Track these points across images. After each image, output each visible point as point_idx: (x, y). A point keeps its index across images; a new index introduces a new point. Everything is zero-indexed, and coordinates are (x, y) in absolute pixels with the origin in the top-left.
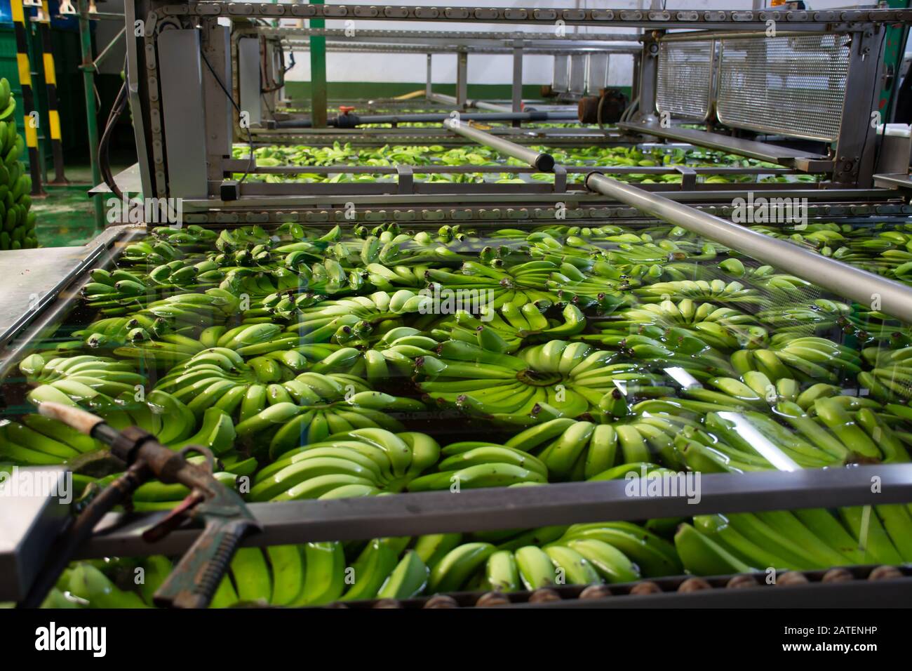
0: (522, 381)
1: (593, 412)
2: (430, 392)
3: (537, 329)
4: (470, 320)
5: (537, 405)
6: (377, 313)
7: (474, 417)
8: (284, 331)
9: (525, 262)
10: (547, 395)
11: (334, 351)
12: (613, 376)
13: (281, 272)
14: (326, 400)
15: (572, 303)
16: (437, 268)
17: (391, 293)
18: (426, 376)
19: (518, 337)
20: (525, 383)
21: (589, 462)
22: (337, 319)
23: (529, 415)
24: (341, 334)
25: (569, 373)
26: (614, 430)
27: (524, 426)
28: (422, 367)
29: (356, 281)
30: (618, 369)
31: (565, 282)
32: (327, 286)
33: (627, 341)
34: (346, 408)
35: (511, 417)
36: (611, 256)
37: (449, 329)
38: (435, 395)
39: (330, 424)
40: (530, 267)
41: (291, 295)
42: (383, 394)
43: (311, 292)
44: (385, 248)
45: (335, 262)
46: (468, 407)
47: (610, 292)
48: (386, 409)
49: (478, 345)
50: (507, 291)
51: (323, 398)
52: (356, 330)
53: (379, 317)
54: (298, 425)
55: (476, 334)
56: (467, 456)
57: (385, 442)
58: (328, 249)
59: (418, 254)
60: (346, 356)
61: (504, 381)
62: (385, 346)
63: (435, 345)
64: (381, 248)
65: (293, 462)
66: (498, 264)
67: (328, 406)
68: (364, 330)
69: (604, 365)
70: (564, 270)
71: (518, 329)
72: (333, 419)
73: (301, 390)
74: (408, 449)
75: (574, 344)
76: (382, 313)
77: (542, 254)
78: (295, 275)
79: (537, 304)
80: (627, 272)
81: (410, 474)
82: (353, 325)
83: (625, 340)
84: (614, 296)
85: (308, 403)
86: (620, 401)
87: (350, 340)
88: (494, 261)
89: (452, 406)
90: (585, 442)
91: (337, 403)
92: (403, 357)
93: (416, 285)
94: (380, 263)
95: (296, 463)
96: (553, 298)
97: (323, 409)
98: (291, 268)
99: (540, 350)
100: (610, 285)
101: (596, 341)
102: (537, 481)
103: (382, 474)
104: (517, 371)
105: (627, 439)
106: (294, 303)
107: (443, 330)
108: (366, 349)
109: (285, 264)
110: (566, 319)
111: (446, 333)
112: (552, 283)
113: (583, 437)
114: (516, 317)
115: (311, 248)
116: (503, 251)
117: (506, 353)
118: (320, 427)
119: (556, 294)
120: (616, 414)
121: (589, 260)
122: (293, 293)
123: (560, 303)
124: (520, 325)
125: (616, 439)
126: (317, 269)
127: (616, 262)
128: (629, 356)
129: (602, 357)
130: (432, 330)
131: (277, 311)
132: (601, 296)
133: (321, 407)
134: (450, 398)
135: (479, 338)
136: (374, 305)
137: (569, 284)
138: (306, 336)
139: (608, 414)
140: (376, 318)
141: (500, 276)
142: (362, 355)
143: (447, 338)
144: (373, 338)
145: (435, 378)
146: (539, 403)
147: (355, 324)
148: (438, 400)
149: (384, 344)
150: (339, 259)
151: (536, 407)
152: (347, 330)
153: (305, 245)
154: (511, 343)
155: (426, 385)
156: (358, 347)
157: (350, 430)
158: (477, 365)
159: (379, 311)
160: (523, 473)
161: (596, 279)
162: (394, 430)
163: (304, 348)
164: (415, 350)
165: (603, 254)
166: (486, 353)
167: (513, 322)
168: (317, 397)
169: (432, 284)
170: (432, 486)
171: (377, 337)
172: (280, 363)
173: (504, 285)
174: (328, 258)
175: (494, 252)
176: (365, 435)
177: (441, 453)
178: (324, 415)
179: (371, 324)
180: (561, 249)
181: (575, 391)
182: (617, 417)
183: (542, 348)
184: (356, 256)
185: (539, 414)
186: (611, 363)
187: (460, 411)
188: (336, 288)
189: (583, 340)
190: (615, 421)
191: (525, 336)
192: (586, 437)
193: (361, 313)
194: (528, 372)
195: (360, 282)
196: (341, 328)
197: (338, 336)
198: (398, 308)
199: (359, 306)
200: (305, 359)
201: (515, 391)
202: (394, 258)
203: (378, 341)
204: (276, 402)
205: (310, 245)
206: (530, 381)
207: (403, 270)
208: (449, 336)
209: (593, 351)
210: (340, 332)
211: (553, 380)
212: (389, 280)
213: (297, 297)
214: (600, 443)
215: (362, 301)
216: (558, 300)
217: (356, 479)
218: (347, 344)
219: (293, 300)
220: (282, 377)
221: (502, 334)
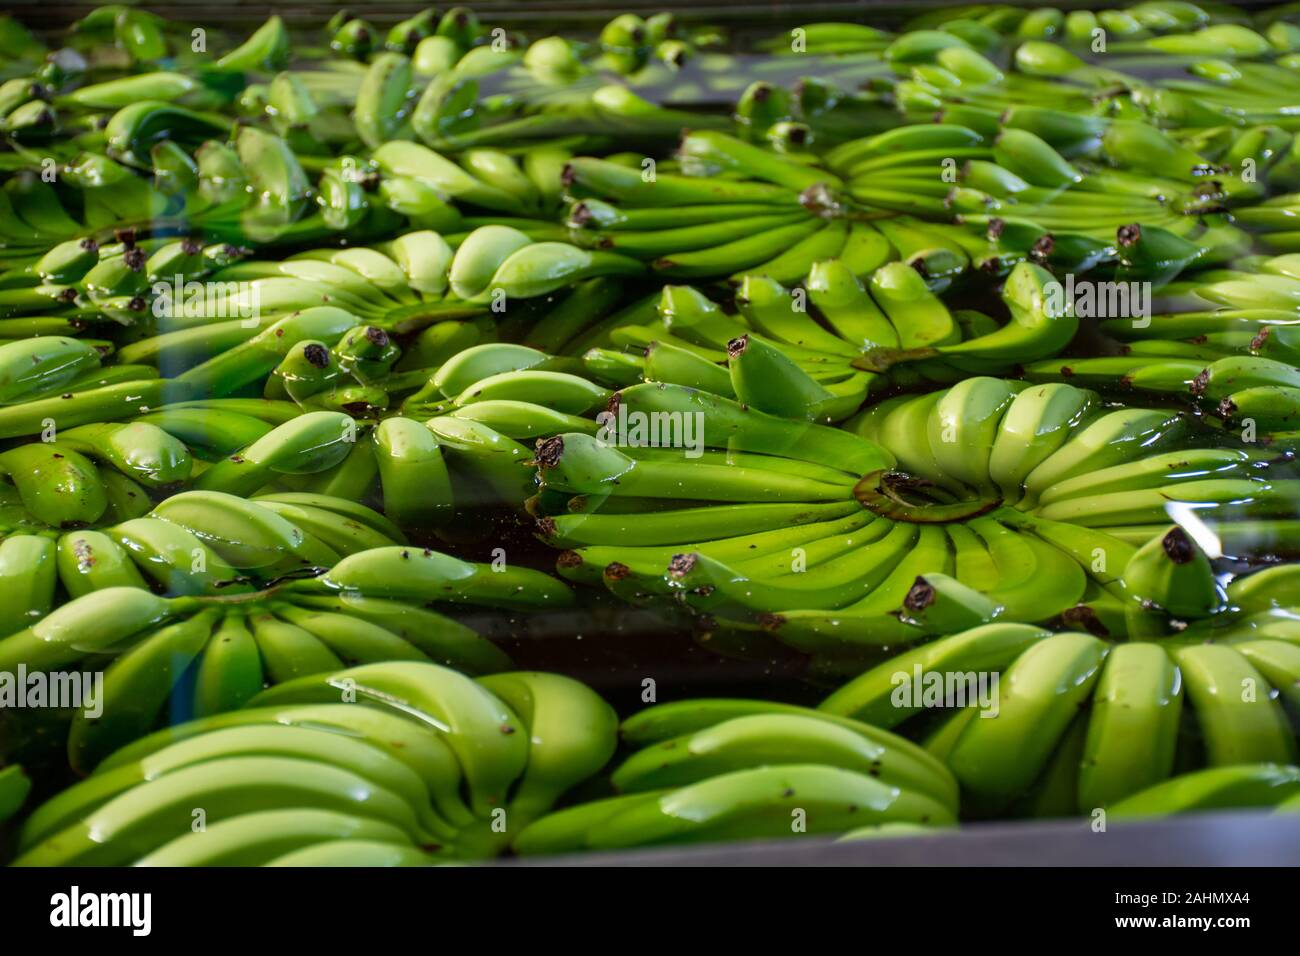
0: (870, 508)
1: (1102, 604)
2: (583, 546)
3: (919, 343)
4: (707, 321)
5: (920, 581)
6: (412, 302)
7: (723, 622)
8: (110, 360)
9: (879, 131)
10: (952, 550)
11: (275, 422)
12: (1166, 490)
13: (93, 171)
14: (253, 577)
15: (1032, 259)
16: (601, 154)
17: (454, 238)
18: (570, 496)
19: (859, 369)
20: (881, 514)
21: (1093, 763)
22: (284, 320)
23: (897, 614)
24: (298, 366)
25: (1023, 482)
26: (1172, 661)
27: (880, 647)
28: (556, 468)
29: (339, 200)
30: (1185, 467)
31: (1010, 193)
32: (247, 216)
33: (1211, 376)
34: (315, 601)
35: (836, 620)
36: (1163, 102)
37: (640, 349)
38: (597, 556)
39: (268, 654)
40: (897, 147)
41: (130, 245)
42: (435, 555)
43: (196, 235)
44: (432, 94)
45: (271, 139)
46: (704, 589)
47: (1158, 219)
48: (448, 604)
49: (733, 396)
50: (822, 226)
51: (243, 572)
52: (344, 355)
53: (420, 314)
54: (160, 661)
55: (726, 364)
56: (702, 743)
57: (445, 707)
58: (248, 98)
59: (538, 111)
60: (314, 435)
61: (815, 509)
62: (439, 403)
63: (594, 398)
64: (419, 94)
65: (148, 777)
66: (796, 139)
67: (262, 594)
68: (370, 357)
69: (1137, 453)
70: (1006, 153)
71: (858, 346)
72: (277, 636)
73: (170, 547)
74: (516, 724)
75: (1038, 388)
76: (428, 299)
77: (937, 103)
78: (140, 181)
79: (920, 266)
80: (1219, 155)
81: (521, 804)
82: (334, 341)
83: (1205, 373)
84: (1170, 235)
85: (195, 587)
86: (1190, 567)
87: (327, 387)
88: (781, 129)
89: (651, 591)
90: (1079, 696)
91: (290, 585)
92: (495, 438)
93: (534, 209)
94: (419, 140)
95: (155, 778)
96: (971, 243)
97: (243, 606)
98: (128, 157)
99: (931, 408)
100: (1157, 198)
101: (1112, 377)
102: (924, 820)
103: (434, 804)
104: (857, 476)
105: (1213, 690)
106: (142, 272)
107: (623, 350)
108: (377, 415)
109: (106, 144)
110: (1013, 310)
111: (632, 360)
112: (970, 196)
113: (1070, 683)
114: (854, 308)
115: (189, 93)
116: (811, 98)
117: (821, 421)
118: (234, 661)
119: (980, 231)
120: (1175, 609)
121: (1092, 119)
122: (136, 240)
123: (995, 263)
124: (866, 333)
125: (1177, 690)
126: (212, 161)
127: (1181, 123)
128: (1217, 424)
129: (1129, 427)
130: (585, 352)
131: (85, 298)
132: (1126, 233)
133: (234, 598)
134: (648, 563)
135: (734, 374)
136: (399, 277)
137: (1023, 199)
138: (185, 377)
139: (1151, 608)
140: (409, 317)
141: (802, 179)
142: (365, 433)
143: (634, 376)
144: (402, 379)
145: (598, 505)
146: (927, 576)
147: (343, 334)
148: (608, 569)
149: (437, 396)
150: (283, 129)
151: (918, 590)
152: (316, 357)
153: (172, 82)
154: (835, 390)
155: (569, 524)
156: (355, 409)
157: (329, 669)
158: (730, 459)
159: (417, 294)
160: (880, 795)
161: (1112, 181)
162: (472, 668)
163: (180, 415)
164: (534, 415)
165: (1137, 96)
166: (758, 423)
167: (843, 324)
168: (225, 571)
169: (583, 207)
170: (594, 837)
171: (413, 376)
172: (100, 463)
173: (814, 208)
174: (248, 124)
175: (778, 101)
176: (378, 685)
177: (620, 734)
178: (248, 624)
179: (394, 336)
180: (999, 85)
181: (1043, 539)
182: (1180, 619)
183: (934, 403)
184: (340, 120)
185: (928, 611)
186: (1157, 450)
187: (676, 603)
188: (274, 222)
189: (1067, 377)
190: (1172, 632)
191: (882, 367)
192: (1081, 681)
193: (361, 299)
194: (890, 480)
195: (356, 202)
196: (297, 350)
197: (288, 374)
198: (479, 282)
199: (350, 279)
200: (182, 447)
201: (849, 540)
202: (461, 125)
203: (417, 389)
204: (89, 586)
205: (186, 83)
206: (897, 506)
207: (492, 165)
208: (640, 370)
209: (1100, 409)
210: (294, 361)
211: (973, 504)
212: (447, 194)
213: (152, 252)
214: (1125, 701)
215: (364, 265)
216: (989, 250)
217: (354, 823)
218: (316, 398)
219: (138, 261)
220: (109, 506)
221: (810, 361)
